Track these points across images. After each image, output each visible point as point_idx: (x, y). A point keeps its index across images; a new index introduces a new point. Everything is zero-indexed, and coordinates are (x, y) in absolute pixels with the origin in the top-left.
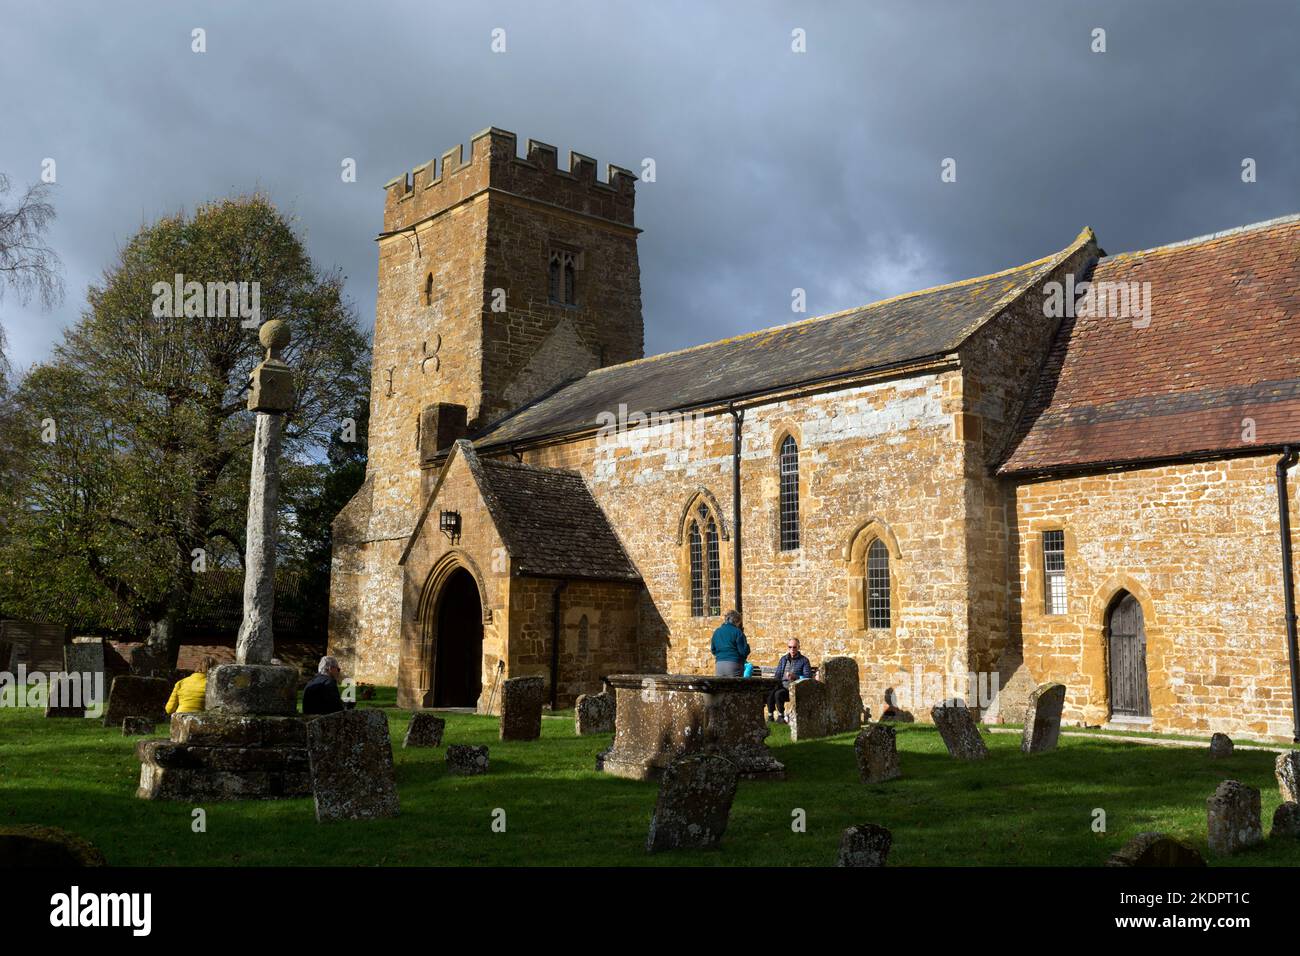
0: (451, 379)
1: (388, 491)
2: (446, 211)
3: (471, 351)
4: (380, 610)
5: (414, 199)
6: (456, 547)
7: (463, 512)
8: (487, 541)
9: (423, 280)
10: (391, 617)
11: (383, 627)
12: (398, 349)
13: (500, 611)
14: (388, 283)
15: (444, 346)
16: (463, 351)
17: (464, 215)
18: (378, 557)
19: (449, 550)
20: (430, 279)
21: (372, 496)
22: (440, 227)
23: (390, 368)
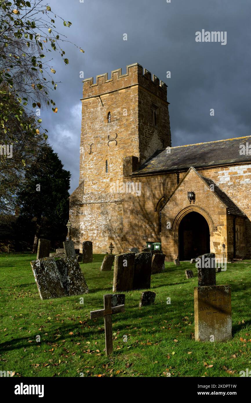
0: (124, 148)
1: (92, 186)
2: (117, 91)
3: (134, 139)
4: (92, 227)
5: (98, 86)
6: (192, 204)
7: (196, 192)
8: (211, 202)
9: (106, 114)
10: (98, 230)
11: (94, 233)
12: (94, 137)
13: (221, 227)
14: (87, 114)
15: (119, 136)
16: (129, 139)
17: (125, 92)
18: (89, 209)
19: (188, 206)
20: (109, 113)
21: (83, 188)
22: (113, 96)
23: (91, 144)
